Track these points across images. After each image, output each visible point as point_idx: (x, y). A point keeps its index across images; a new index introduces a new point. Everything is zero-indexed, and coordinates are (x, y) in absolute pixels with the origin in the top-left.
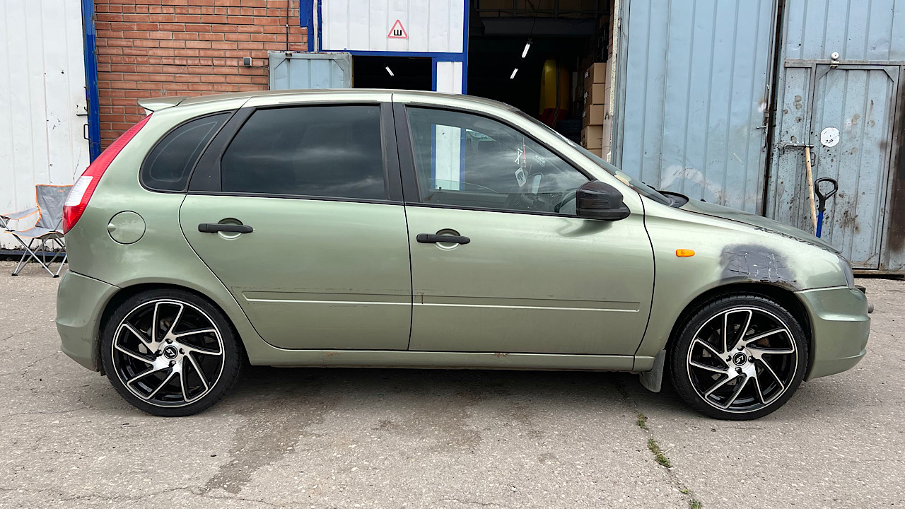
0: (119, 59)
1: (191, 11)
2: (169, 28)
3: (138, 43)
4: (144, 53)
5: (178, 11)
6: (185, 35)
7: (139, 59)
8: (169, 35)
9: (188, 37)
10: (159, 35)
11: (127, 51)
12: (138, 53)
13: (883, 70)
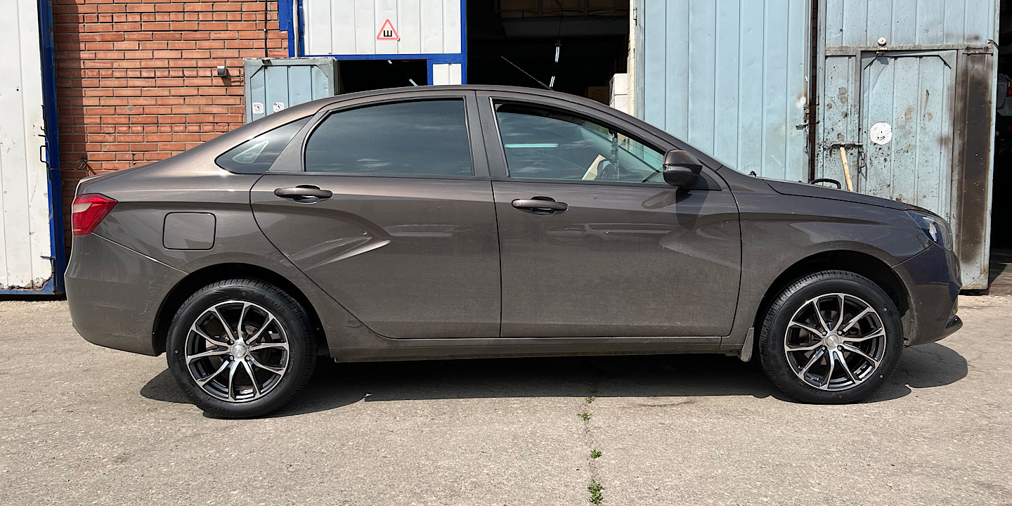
0: (81, 73)
1: (158, 18)
2: (135, 37)
3: (101, 55)
4: (108, 65)
5: (145, 18)
6: (154, 45)
7: (103, 73)
8: (135, 45)
9: (156, 46)
10: (124, 45)
11: (90, 64)
12: (101, 65)
13: (938, 56)
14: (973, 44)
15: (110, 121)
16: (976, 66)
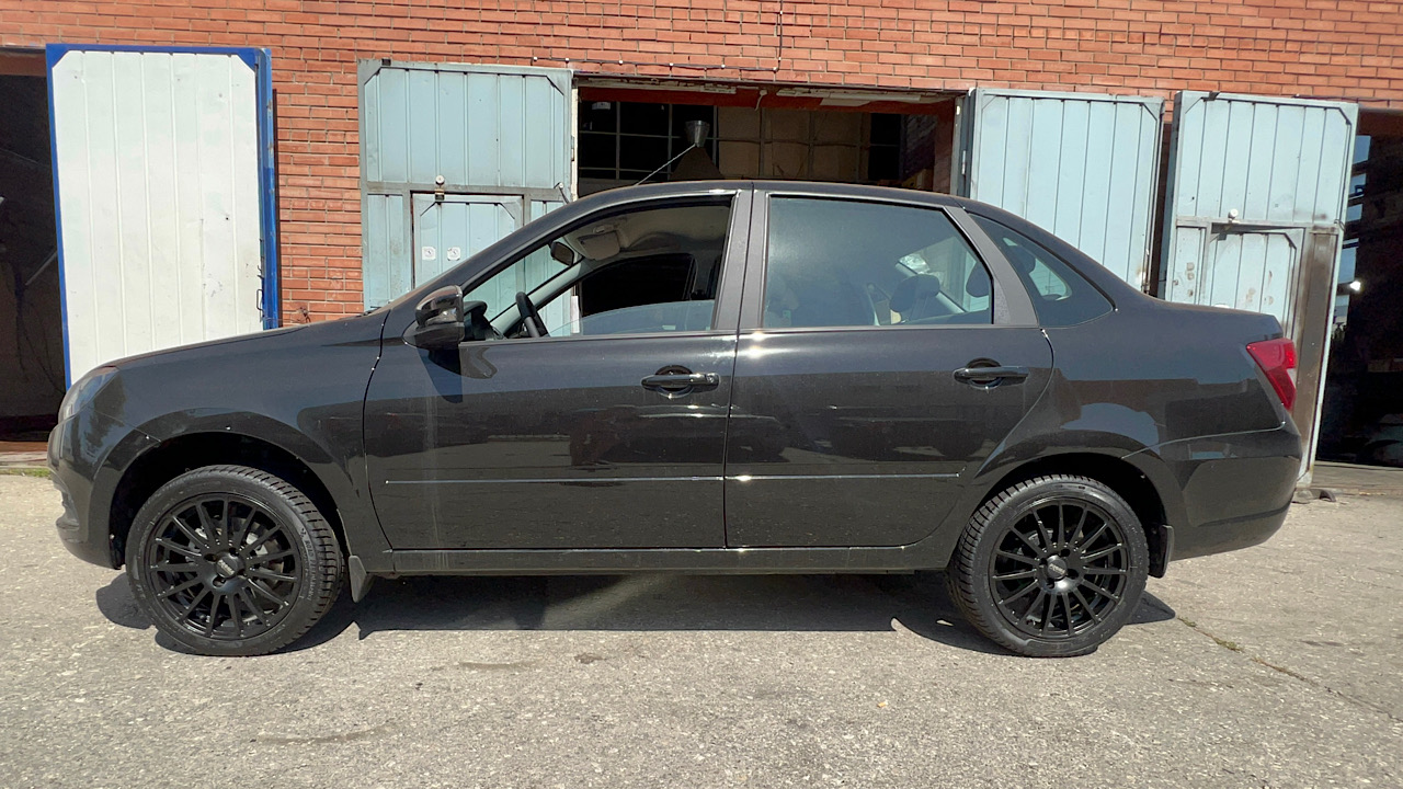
0: (303, 204)
3: (329, 182)
4: (337, 196)
7: (331, 204)
11: (314, 193)
12: (329, 195)
13: (1285, 234)
14: (1319, 222)
15: (338, 264)
16: (1320, 248)
